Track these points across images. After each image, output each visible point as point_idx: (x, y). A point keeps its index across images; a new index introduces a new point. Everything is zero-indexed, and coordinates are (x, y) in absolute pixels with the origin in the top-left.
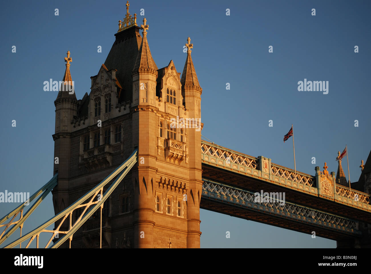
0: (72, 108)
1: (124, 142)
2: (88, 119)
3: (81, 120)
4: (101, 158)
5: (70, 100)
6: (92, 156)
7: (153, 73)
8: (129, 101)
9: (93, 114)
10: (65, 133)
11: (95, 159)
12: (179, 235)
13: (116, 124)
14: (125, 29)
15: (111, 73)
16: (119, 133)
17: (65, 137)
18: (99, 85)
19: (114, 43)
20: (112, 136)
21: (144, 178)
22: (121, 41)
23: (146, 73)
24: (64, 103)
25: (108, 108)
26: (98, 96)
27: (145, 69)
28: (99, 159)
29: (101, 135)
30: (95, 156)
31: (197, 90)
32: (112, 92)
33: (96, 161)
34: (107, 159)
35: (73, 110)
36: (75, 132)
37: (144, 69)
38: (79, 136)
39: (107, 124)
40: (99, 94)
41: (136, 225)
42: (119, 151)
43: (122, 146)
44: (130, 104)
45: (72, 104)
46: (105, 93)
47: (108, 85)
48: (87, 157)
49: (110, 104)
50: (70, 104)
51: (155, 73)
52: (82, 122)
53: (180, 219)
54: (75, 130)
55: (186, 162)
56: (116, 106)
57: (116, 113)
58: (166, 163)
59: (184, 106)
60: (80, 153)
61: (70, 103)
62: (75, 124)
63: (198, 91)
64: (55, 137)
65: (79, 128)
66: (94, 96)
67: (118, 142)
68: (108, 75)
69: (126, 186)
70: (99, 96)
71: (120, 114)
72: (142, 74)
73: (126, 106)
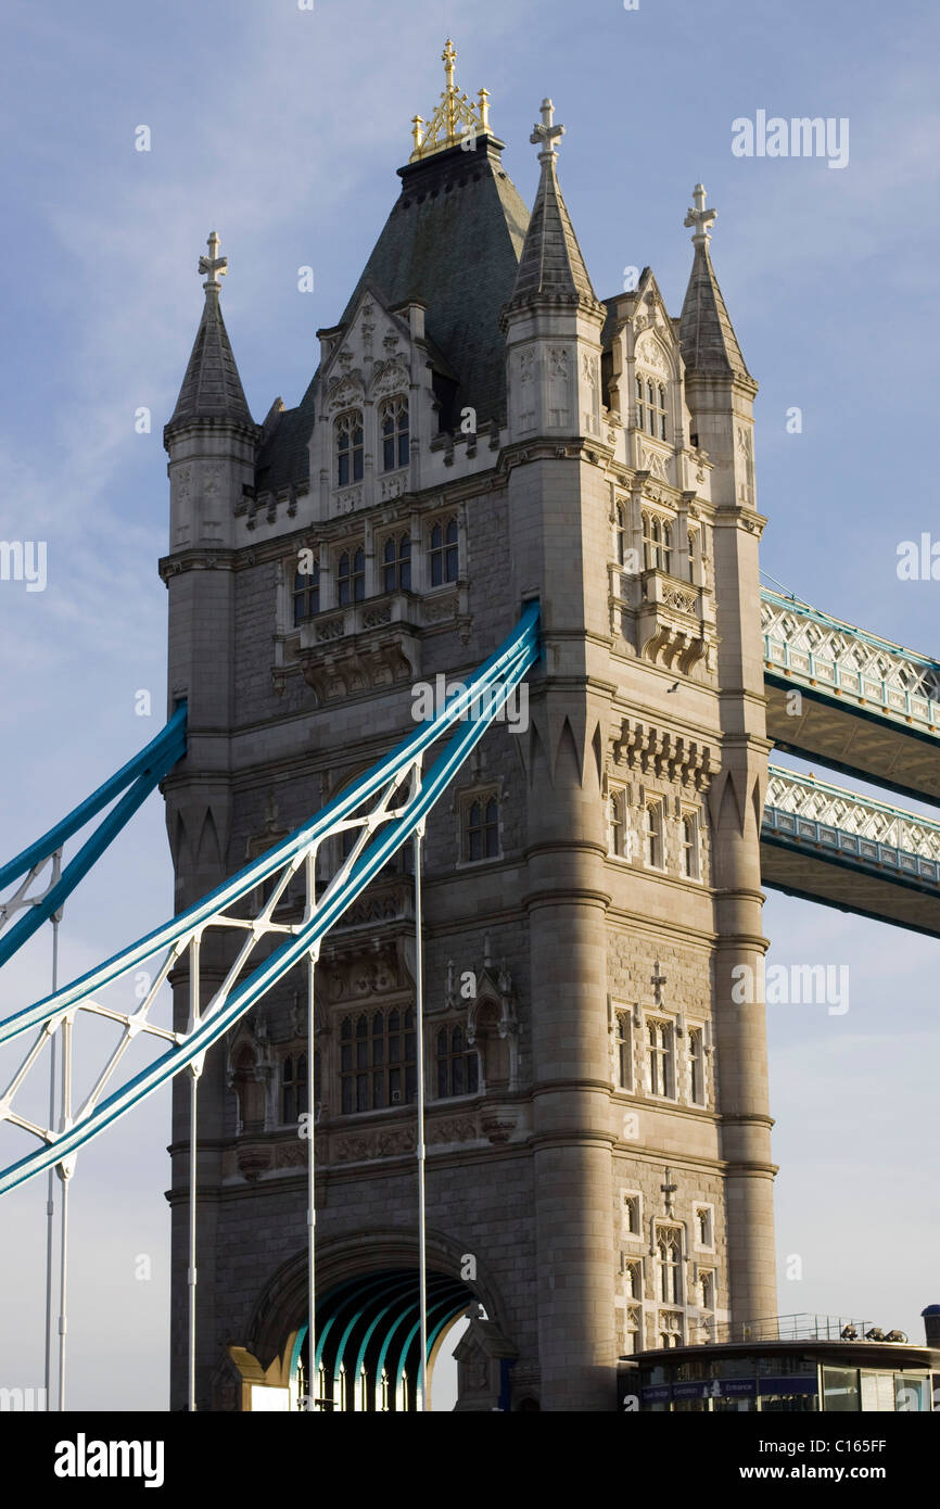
0: (237, 454)
1: (471, 583)
2: (310, 496)
3: (280, 499)
4: (375, 647)
5: (229, 421)
6: (335, 639)
7: (590, 314)
8: (489, 423)
9: (333, 476)
10: (212, 550)
11: (350, 651)
12: (691, 949)
13: (437, 511)
14: (443, 148)
15: (407, 316)
16: (448, 550)
17: (213, 568)
18: (354, 364)
19: (398, 202)
20: (419, 561)
21: (567, 721)
22: (429, 194)
23: (564, 313)
24: (207, 433)
25: (398, 452)
26: (349, 404)
27: (562, 296)
28: (369, 652)
29: (368, 556)
30: (348, 637)
31: (743, 386)
32: (411, 386)
33: (356, 657)
34: (403, 648)
35: (242, 461)
36: (252, 547)
37: (558, 297)
38: (271, 564)
39: (396, 514)
40: (358, 396)
41: (534, 909)
42: (452, 617)
43: (463, 600)
44: (495, 434)
45: (238, 437)
46: (381, 394)
47: (394, 360)
48: (313, 643)
49: (404, 437)
50: (228, 440)
51: (596, 314)
52: (283, 507)
53: (691, 889)
54: (251, 538)
55: (707, 665)
56: (430, 441)
57: (432, 469)
58: (639, 666)
59: (695, 448)
60: (278, 627)
61: (229, 433)
62: (251, 516)
63: (745, 394)
64: (172, 566)
65: (272, 532)
66: (334, 404)
67: (445, 586)
68: (394, 320)
69: (483, 755)
70: (358, 404)
71: (453, 474)
72: (549, 316)
73: (475, 443)
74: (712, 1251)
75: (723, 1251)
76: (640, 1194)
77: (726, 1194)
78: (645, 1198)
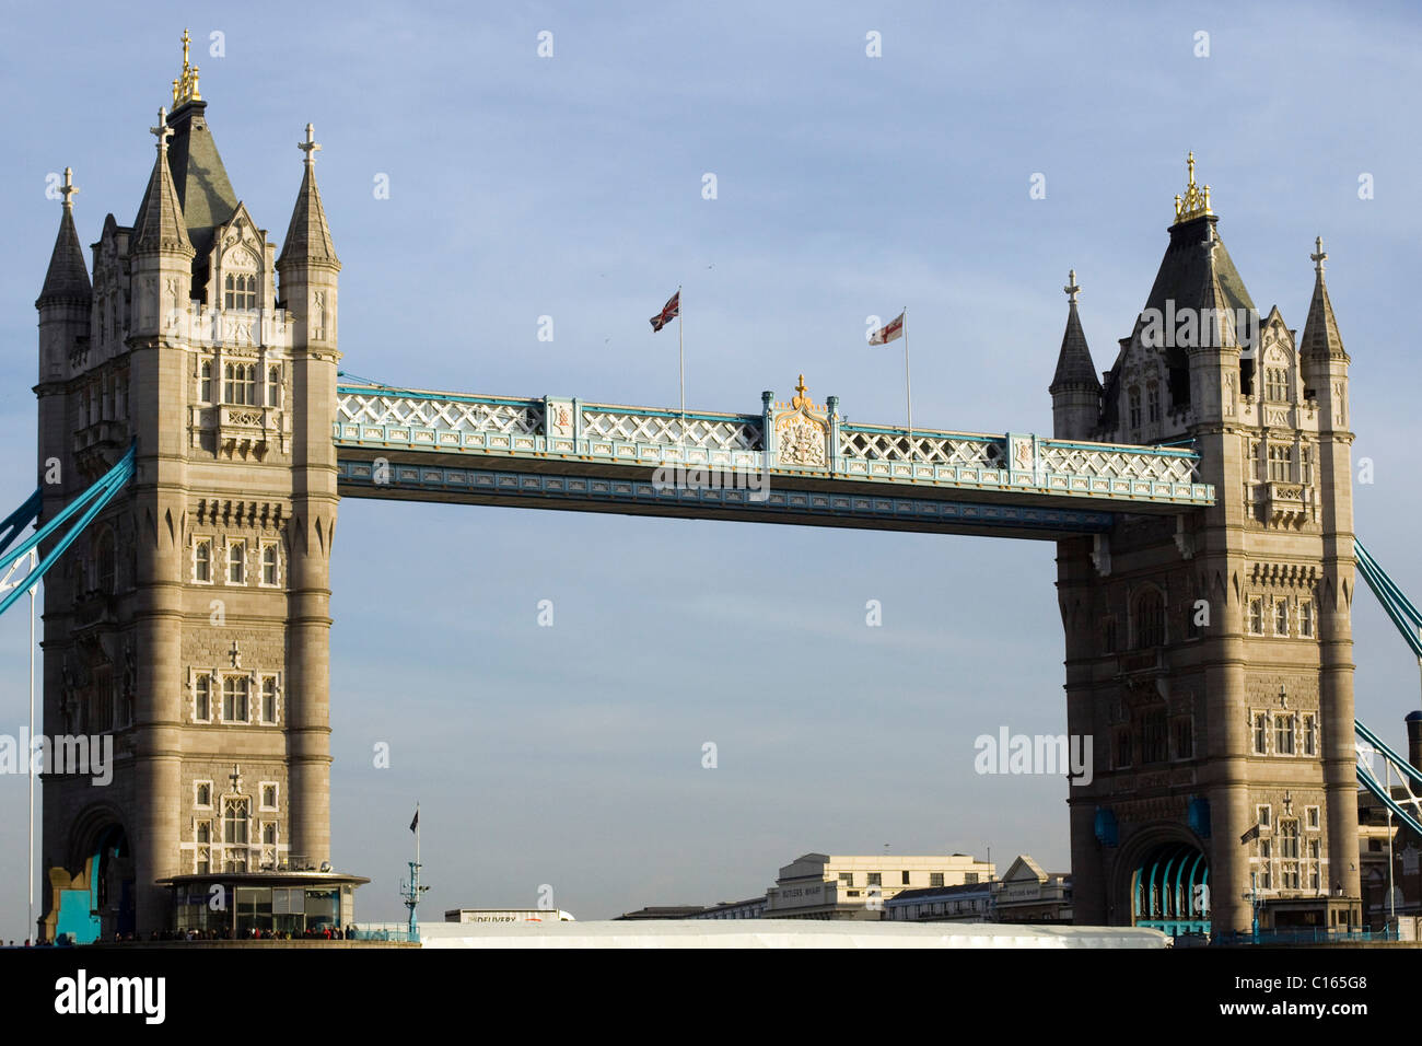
0: (72, 318)
2: (91, 351)
5: (64, 298)
6: (84, 448)
7: (172, 252)
10: (51, 384)
12: (266, 629)
15: (118, 240)
17: (55, 394)
18: (103, 268)
23: (153, 255)
26: (102, 294)
27: (151, 245)
29: (105, 393)
31: (317, 264)
32: (118, 288)
35: (76, 322)
36: (72, 381)
37: (148, 245)
40: (103, 290)
45: (72, 306)
50: (65, 310)
51: (176, 251)
52: (83, 356)
53: (270, 592)
54: (74, 374)
55: (282, 451)
58: (217, 464)
61: (65, 306)
62: (74, 359)
63: (321, 268)
66: (97, 294)
68: (114, 245)
72: (145, 258)
74: (276, 809)
75: (286, 809)
76: (211, 782)
77: (290, 775)
78: (215, 784)
